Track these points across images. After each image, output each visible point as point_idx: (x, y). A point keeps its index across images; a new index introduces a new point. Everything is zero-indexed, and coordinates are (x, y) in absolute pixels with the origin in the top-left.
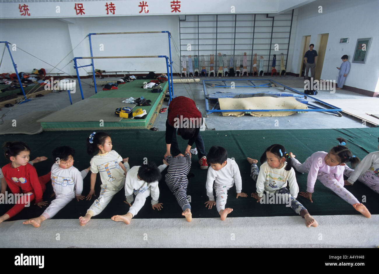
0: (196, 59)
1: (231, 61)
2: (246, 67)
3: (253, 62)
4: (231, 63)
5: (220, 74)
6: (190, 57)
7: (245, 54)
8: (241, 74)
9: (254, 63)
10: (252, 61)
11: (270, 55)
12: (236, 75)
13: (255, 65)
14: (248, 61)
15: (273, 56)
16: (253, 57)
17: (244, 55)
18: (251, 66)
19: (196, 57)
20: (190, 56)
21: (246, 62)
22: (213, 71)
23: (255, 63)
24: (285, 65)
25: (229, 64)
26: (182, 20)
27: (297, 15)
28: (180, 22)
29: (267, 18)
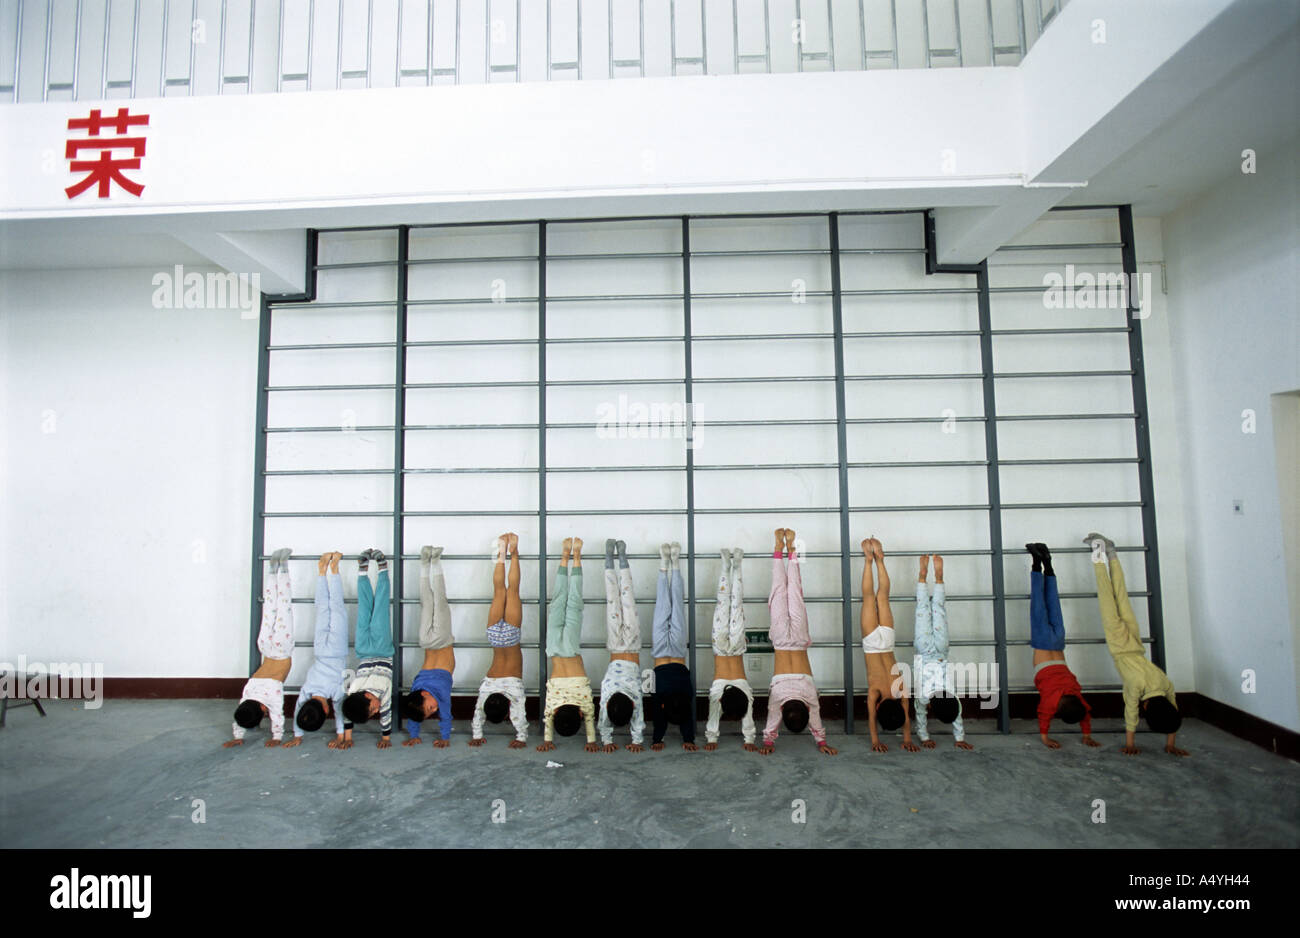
0: (374, 582)
1: (662, 602)
2: (803, 655)
3: (855, 607)
4: (659, 620)
5: (569, 720)
6: (335, 570)
7: (781, 544)
8: (761, 713)
9: (869, 614)
10: (846, 599)
11: (997, 552)
12: (713, 727)
13: (879, 640)
14: (808, 600)
15: (1029, 559)
16: (857, 566)
17: (778, 555)
18: (849, 642)
19: (373, 565)
20: (328, 561)
21: (794, 610)
22: (512, 688)
23: (878, 622)
24: (1146, 632)
25: (646, 626)
26: (280, 295)
27: (1161, 260)
28: (270, 310)
29: (929, 272)
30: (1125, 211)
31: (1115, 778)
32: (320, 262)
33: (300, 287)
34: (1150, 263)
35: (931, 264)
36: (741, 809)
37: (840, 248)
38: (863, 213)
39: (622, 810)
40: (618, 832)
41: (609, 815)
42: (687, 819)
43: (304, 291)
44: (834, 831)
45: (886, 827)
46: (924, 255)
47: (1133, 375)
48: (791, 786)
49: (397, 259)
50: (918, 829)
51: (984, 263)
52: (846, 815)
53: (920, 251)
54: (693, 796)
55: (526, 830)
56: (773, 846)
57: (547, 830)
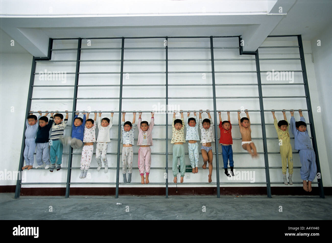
10: (217, 153)
11: (264, 139)
26: (39, 58)
27: (311, 53)
28: (36, 62)
29: (241, 54)
30: (299, 37)
31: (307, 207)
32: (53, 48)
33: (46, 54)
34: (308, 54)
35: (241, 51)
36: (180, 213)
37: (213, 47)
38: (220, 37)
39: (140, 212)
40: (137, 217)
41: (135, 214)
42: (162, 214)
43: (47, 56)
44: (212, 216)
45: (230, 216)
46: (239, 49)
47: (305, 85)
48: (198, 208)
49: (77, 48)
50: (240, 216)
51: (257, 51)
52: (216, 213)
53: (238, 48)
54: (165, 210)
55: (105, 217)
56: (191, 219)
57: (113, 217)
